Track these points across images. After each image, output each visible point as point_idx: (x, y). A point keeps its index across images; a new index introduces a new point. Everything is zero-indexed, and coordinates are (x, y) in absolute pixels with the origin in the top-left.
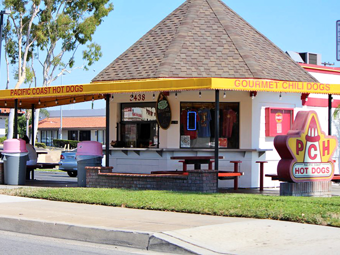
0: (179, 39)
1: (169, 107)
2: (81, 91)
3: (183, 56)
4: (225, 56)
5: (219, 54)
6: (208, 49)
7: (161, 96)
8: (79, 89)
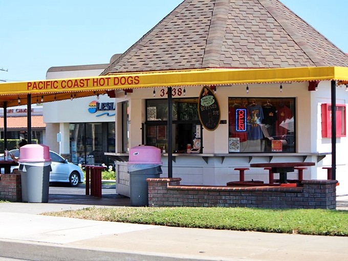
0: (220, 22)
1: (216, 103)
2: (137, 84)
3: (230, 42)
4: (277, 43)
5: (270, 40)
6: (256, 34)
7: (206, 90)
8: (134, 81)
